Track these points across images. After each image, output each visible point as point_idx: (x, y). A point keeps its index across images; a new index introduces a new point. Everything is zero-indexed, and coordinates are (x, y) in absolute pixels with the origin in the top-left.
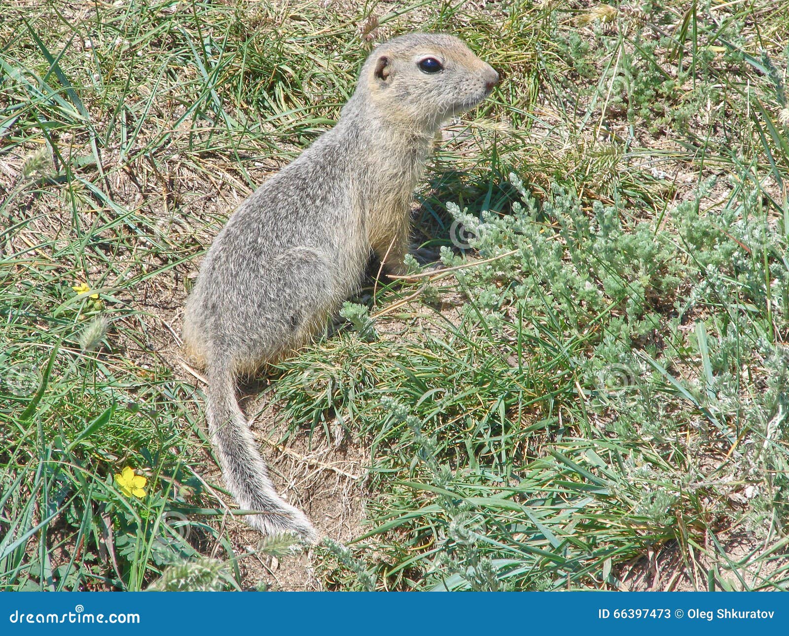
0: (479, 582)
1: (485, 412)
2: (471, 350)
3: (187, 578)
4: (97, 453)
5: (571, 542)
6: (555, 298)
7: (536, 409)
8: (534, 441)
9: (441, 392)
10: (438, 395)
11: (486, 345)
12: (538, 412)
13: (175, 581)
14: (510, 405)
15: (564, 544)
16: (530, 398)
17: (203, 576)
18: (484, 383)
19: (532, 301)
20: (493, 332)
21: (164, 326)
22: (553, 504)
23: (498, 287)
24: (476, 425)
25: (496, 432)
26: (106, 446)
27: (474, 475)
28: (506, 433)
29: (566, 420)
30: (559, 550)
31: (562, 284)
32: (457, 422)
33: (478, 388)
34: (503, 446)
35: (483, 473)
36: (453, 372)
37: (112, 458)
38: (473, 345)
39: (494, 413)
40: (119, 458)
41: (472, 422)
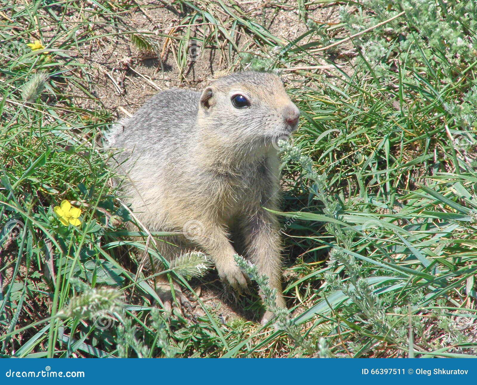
0: (359, 297)
1: (373, 149)
2: (362, 95)
3: (88, 306)
4: (42, 187)
5: (439, 263)
6: (433, 52)
7: (416, 146)
8: (415, 173)
9: (336, 132)
10: (334, 135)
11: (375, 91)
12: (418, 149)
13: (78, 308)
14: (394, 143)
15: (433, 264)
16: (411, 137)
17: (102, 304)
18: (372, 125)
19: (415, 53)
20: (381, 80)
21: (106, 76)
22: (428, 228)
23: (387, 41)
24: (365, 160)
25: (382, 165)
26: (50, 182)
27: (362, 203)
28: (391, 166)
29: (440, 156)
30: (429, 269)
31: (437, 41)
32: (350, 157)
33: (367, 129)
34: (388, 178)
35: (371, 201)
36: (347, 114)
37: (54, 192)
38: (363, 92)
39: (381, 150)
40: (60, 192)
41: (362, 158)
